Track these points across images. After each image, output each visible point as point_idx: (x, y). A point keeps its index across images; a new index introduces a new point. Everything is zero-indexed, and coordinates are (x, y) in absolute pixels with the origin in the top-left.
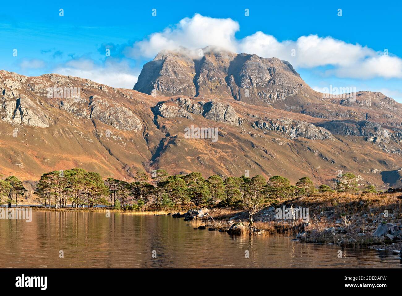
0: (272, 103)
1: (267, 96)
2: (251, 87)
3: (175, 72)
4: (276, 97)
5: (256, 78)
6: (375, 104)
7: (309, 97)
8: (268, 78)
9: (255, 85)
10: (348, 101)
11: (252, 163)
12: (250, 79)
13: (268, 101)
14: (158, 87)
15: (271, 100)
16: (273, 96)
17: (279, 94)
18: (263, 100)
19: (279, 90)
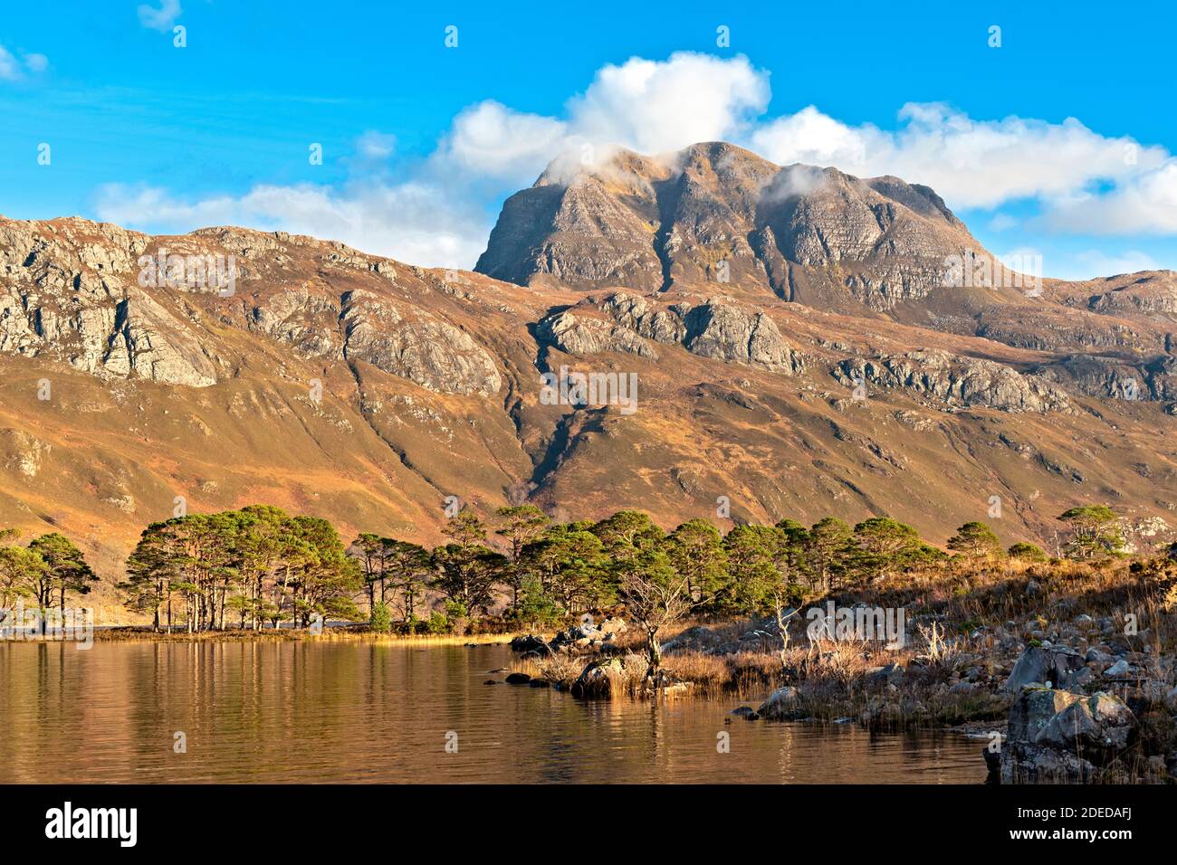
0: (889, 308)
1: (874, 287)
2: (825, 261)
3: (598, 220)
4: (898, 289)
5: (841, 235)
7: (996, 289)
8: (873, 234)
9: (837, 255)
10: (1111, 299)
11: (837, 484)
12: (821, 239)
13: (876, 301)
14: (550, 264)
15: (886, 297)
16: (892, 287)
17: (909, 281)
18: (862, 300)
19: (907, 268)
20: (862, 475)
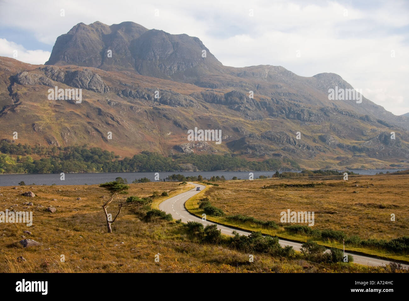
0: (171, 74)
1: (168, 67)
2: (154, 59)
3: (83, 45)
4: (176, 68)
5: (160, 51)
6: (270, 76)
7: (208, 69)
8: (171, 51)
9: (158, 57)
10: (245, 73)
11: (93, 129)
12: (154, 52)
13: (167, 72)
14: (64, 57)
15: (171, 71)
16: (174, 67)
17: (180, 66)
18: (163, 71)
19: (180, 62)
20: (104, 127)
